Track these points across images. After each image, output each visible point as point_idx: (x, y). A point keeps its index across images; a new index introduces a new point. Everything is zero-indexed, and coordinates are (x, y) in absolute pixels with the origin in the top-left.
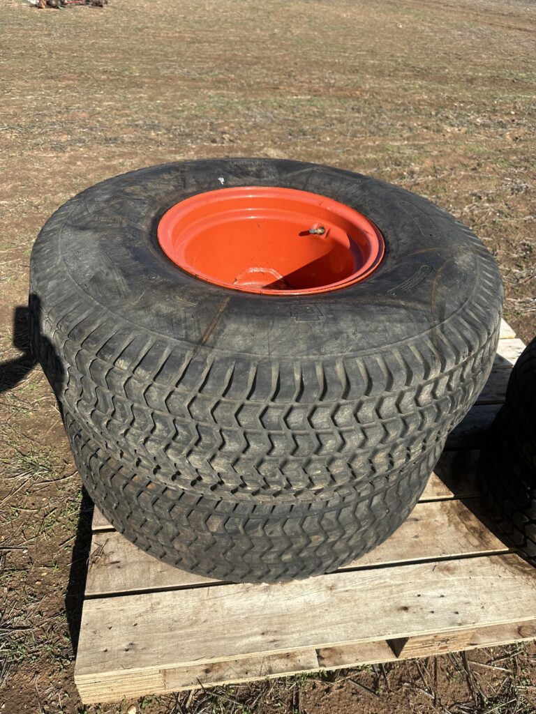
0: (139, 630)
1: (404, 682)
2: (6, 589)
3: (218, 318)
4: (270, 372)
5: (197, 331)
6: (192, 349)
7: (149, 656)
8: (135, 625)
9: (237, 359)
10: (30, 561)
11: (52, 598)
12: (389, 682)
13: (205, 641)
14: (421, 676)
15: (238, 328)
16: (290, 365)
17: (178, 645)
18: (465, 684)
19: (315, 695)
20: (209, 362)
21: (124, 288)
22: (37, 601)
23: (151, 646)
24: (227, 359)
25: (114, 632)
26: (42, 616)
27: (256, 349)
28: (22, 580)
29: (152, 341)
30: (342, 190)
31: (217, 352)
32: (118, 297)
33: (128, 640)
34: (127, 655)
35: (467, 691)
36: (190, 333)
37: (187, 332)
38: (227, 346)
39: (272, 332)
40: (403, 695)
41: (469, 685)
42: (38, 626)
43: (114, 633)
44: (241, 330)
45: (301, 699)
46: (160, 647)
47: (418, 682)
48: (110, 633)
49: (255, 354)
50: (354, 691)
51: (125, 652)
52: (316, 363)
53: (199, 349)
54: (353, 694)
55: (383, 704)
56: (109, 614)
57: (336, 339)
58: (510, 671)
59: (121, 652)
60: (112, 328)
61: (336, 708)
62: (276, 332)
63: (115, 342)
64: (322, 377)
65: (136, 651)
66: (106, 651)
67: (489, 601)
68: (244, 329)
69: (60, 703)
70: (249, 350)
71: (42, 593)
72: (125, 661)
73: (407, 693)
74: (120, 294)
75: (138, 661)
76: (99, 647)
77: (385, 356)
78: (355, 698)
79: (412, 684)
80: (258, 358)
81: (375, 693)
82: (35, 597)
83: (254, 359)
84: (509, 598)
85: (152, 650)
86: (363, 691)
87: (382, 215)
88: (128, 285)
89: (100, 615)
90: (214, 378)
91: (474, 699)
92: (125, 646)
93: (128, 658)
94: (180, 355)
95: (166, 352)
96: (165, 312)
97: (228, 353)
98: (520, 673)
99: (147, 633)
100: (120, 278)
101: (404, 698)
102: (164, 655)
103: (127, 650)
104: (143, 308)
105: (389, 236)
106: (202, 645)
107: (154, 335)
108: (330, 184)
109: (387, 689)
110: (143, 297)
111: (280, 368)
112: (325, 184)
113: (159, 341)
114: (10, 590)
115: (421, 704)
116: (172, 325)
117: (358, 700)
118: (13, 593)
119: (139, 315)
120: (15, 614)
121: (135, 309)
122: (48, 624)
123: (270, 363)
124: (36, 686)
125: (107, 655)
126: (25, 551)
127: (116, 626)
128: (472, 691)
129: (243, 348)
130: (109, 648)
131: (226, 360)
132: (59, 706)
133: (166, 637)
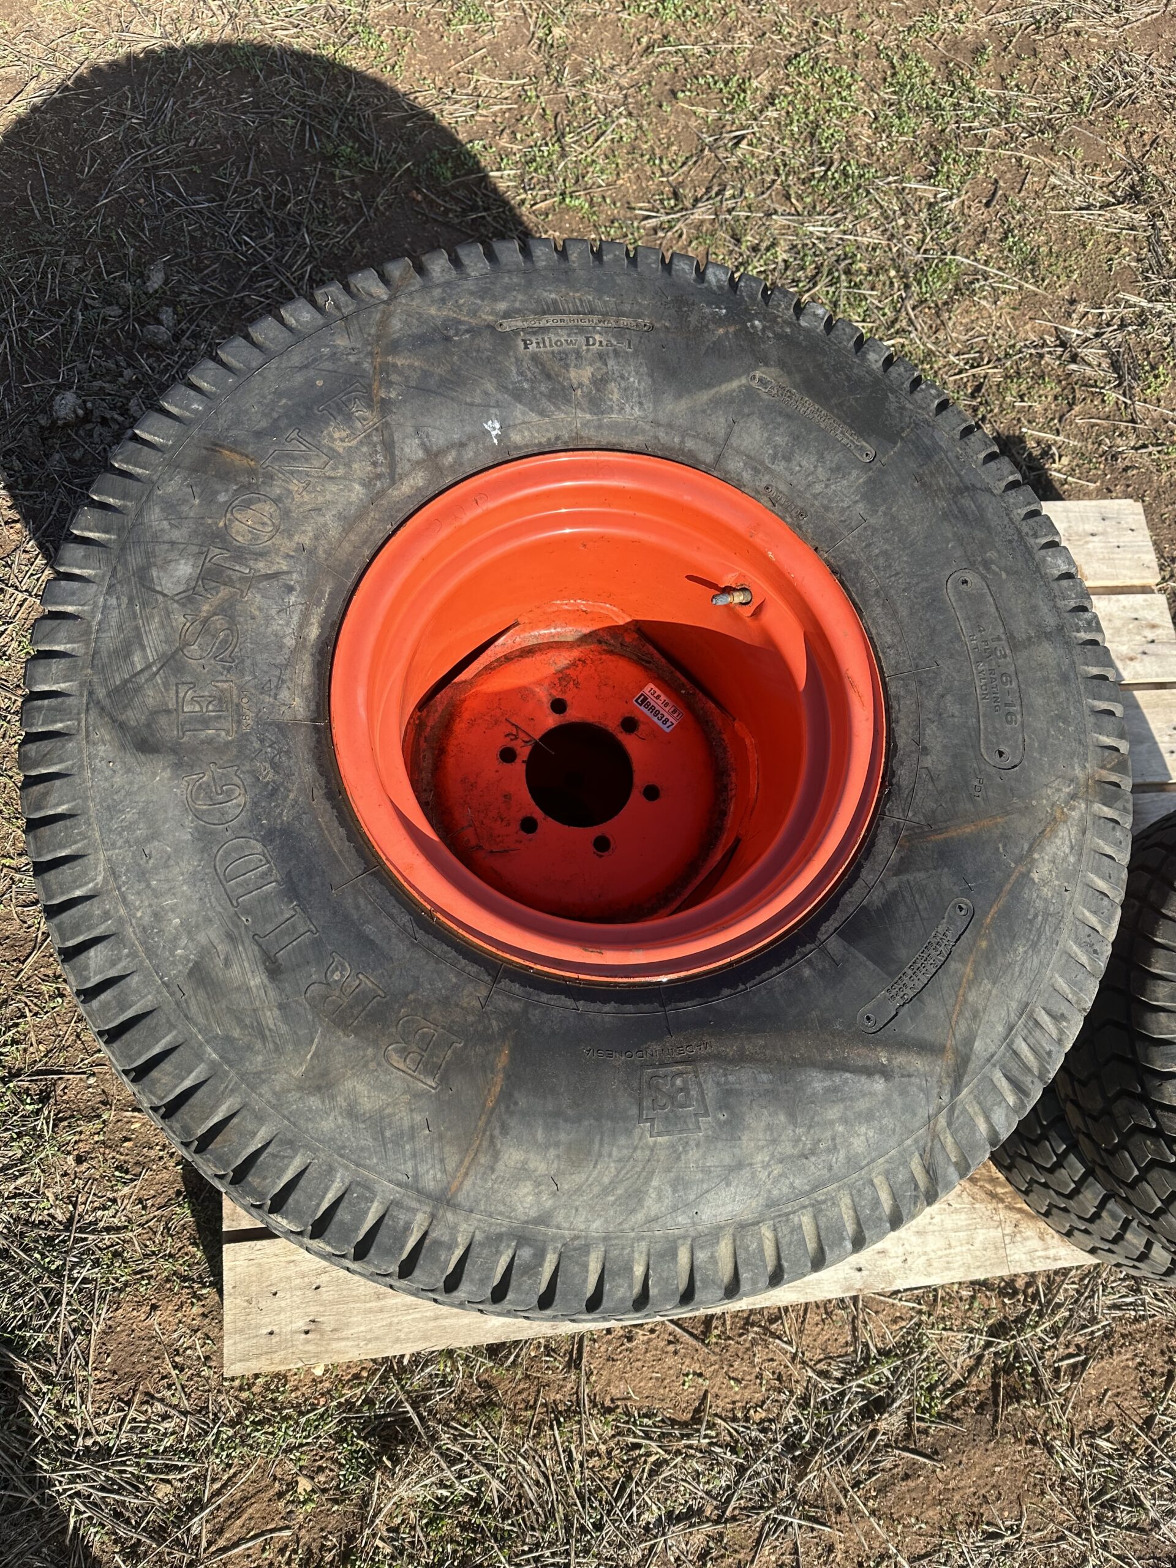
0: (325, 1297)
1: (753, 1325)
2: (70, 1158)
3: (484, 1131)
4: (585, 1267)
5: (438, 1167)
6: (428, 1209)
7: (343, 1343)
8: (317, 1288)
9: (522, 1240)
10: (103, 1098)
11: (157, 1172)
12: (728, 1323)
13: (436, 1318)
14: (781, 1318)
15: (525, 1162)
16: (626, 1252)
17: (391, 1324)
18: (848, 1327)
19: (609, 1342)
20: (462, 1242)
21: (271, 1018)
22: (132, 1180)
23: (347, 1325)
24: (500, 1237)
25: (283, 1301)
26: (144, 1208)
27: (560, 1217)
28: (96, 1138)
29: (343, 1182)
30: (818, 488)
31: (480, 1220)
32: (259, 1045)
33: (307, 1314)
34: (308, 1342)
35: (849, 1339)
36: (422, 1169)
37: (415, 1168)
38: (502, 1208)
39: (595, 1174)
40: (748, 1345)
41: (854, 1329)
42: (141, 1225)
43: (283, 1304)
44: (531, 1165)
45: (586, 1349)
46: (362, 1328)
47: (774, 1327)
48: (276, 1303)
49: (558, 1227)
50: (671, 1338)
51: (303, 1336)
52: (680, 1242)
53: (441, 1212)
54: (670, 1342)
55: (713, 1358)
56: (270, 1269)
57: (728, 1184)
58: (924, 1308)
59: (296, 1336)
60: (254, 1134)
61: (640, 1364)
62: (607, 1170)
63: (265, 1178)
64: (688, 1267)
65: (322, 1333)
66: (271, 1333)
67: (918, 1250)
68: (539, 1165)
69: (200, 1352)
70: (543, 1219)
71: (137, 1163)
72: (306, 1352)
73: (754, 1342)
74: (264, 1038)
75: (327, 1352)
76: (258, 1327)
77: (821, 1210)
78: (671, 1348)
79: (765, 1328)
80: (563, 1237)
81: (703, 1341)
82: (127, 1172)
83: (554, 1239)
84: (953, 1243)
85: (347, 1333)
86: (686, 1337)
87: (899, 623)
88: (281, 1007)
89: (254, 1270)
90: (472, 1281)
91: (855, 1351)
92: (302, 1324)
93: (311, 1348)
94: (401, 1223)
95: (373, 1210)
96: (368, 1106)
97: (502, 1225)
98: (939, 1311)
99: (338, 1303)
100: (258, 980)
101: (748, 1349)
102: (370, 1341)
103: (307, 1332)
104: (319, 1088)
105: (903, 722)
106: (432, 1324)
107: (347, 1168)
108: (788, 459)
109: (724, 1333)
110: (314, 1054)
111: (605, 1258)
112: (774, 457)
113: (358, 1184)
114: (79, 1160)
115: (772, 1360)
116: (385, 1145)
117: (676, 1353)
118: (85, 1165)
119: (310, 1110)
120: (96, 1204)
121: (300, 1088)
122: (159, 1221)
123: (585, 1249)
124: (157, 1327)
125: (275, 1339)
126: (92, 1080)
127: (284, 1290)
128: (855, 1338)
129: (533, 1213)
130: (276, 1329)
131: (495, 1240)
132: (199, 1357)
133: (371, 1311)
